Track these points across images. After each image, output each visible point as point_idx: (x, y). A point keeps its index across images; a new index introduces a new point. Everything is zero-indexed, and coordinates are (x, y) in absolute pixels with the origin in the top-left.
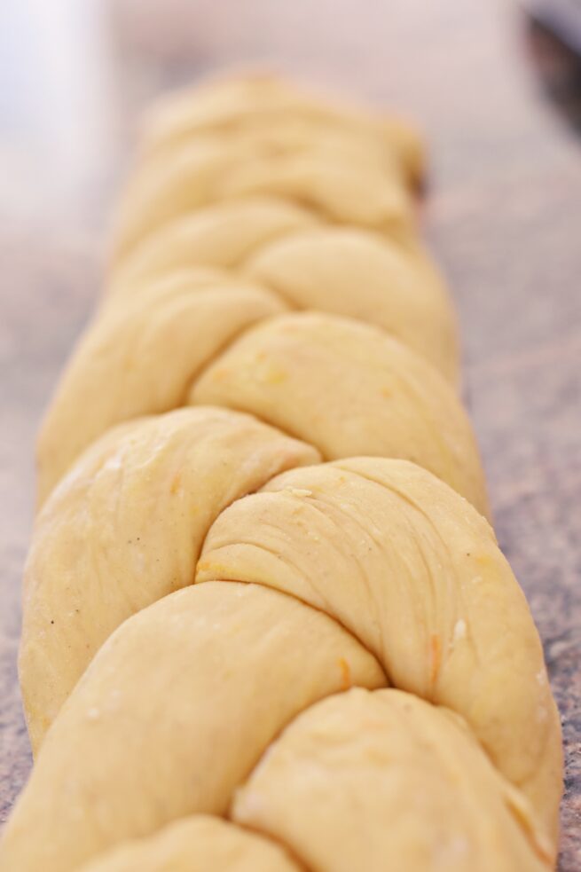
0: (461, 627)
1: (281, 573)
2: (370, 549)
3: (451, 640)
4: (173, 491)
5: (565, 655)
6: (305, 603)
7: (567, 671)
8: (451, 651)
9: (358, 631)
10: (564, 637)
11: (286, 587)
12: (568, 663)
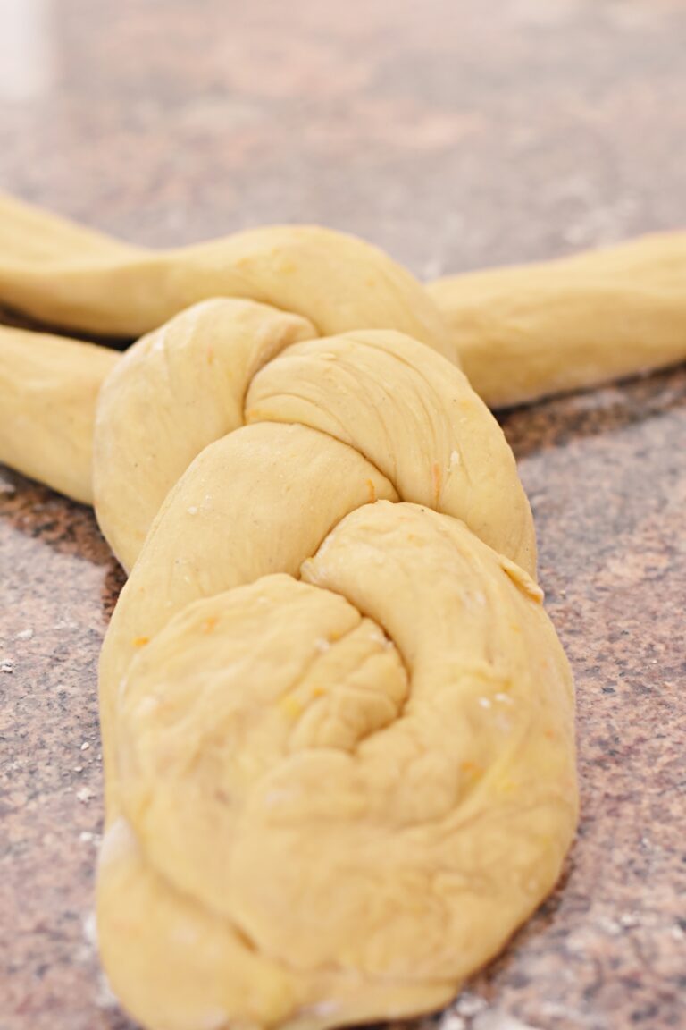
0: (455, 456)
1: (319, 418)
2: (384, 399)
3: (449, 467)
4: (210, 361)
5: (543, 505)
6: (336, 438)
7: (545, 517)
8: (450, 474)
9: (377, 462)
10: (543, 492)
11: (322, 427)
12: (545, 511)
